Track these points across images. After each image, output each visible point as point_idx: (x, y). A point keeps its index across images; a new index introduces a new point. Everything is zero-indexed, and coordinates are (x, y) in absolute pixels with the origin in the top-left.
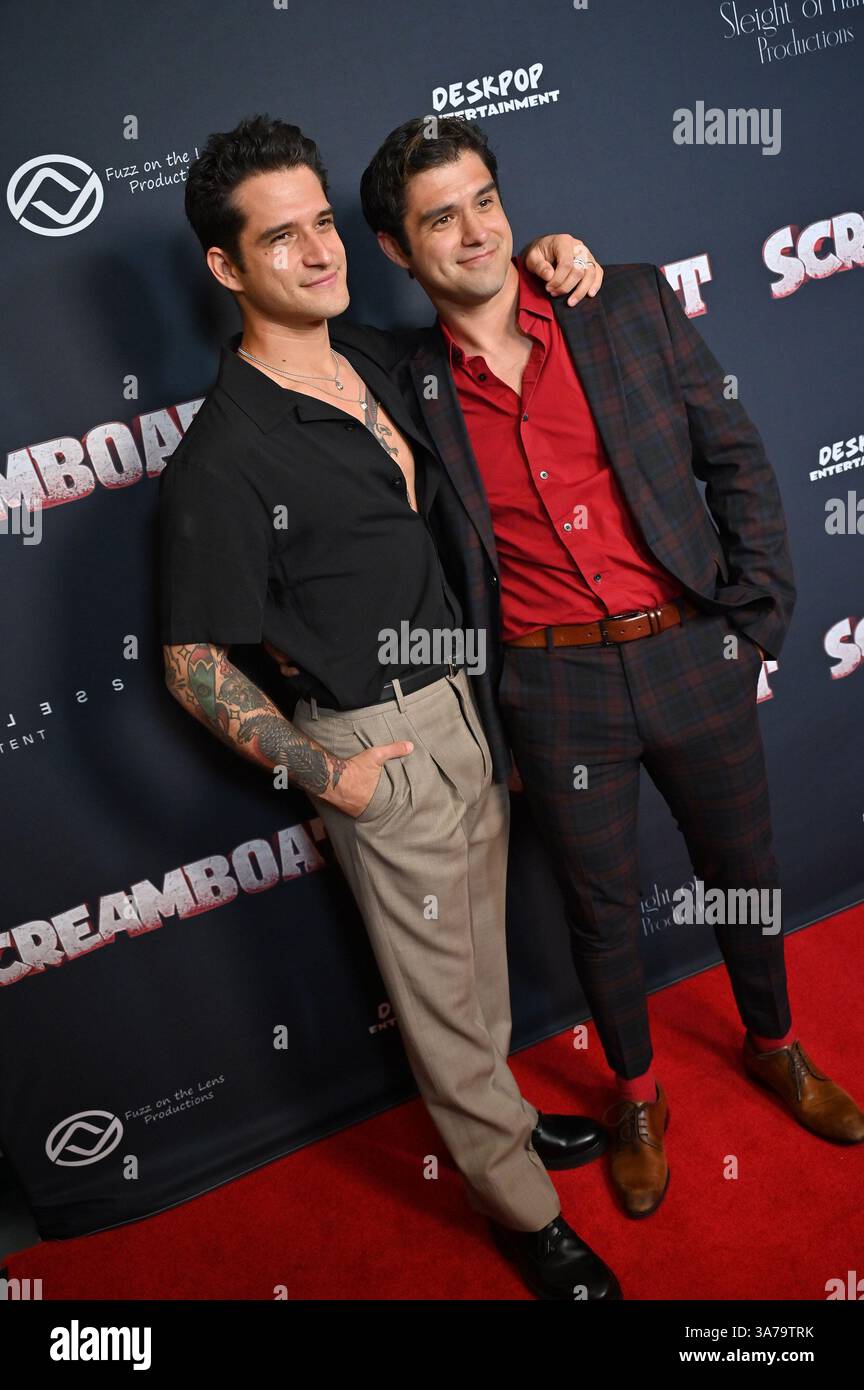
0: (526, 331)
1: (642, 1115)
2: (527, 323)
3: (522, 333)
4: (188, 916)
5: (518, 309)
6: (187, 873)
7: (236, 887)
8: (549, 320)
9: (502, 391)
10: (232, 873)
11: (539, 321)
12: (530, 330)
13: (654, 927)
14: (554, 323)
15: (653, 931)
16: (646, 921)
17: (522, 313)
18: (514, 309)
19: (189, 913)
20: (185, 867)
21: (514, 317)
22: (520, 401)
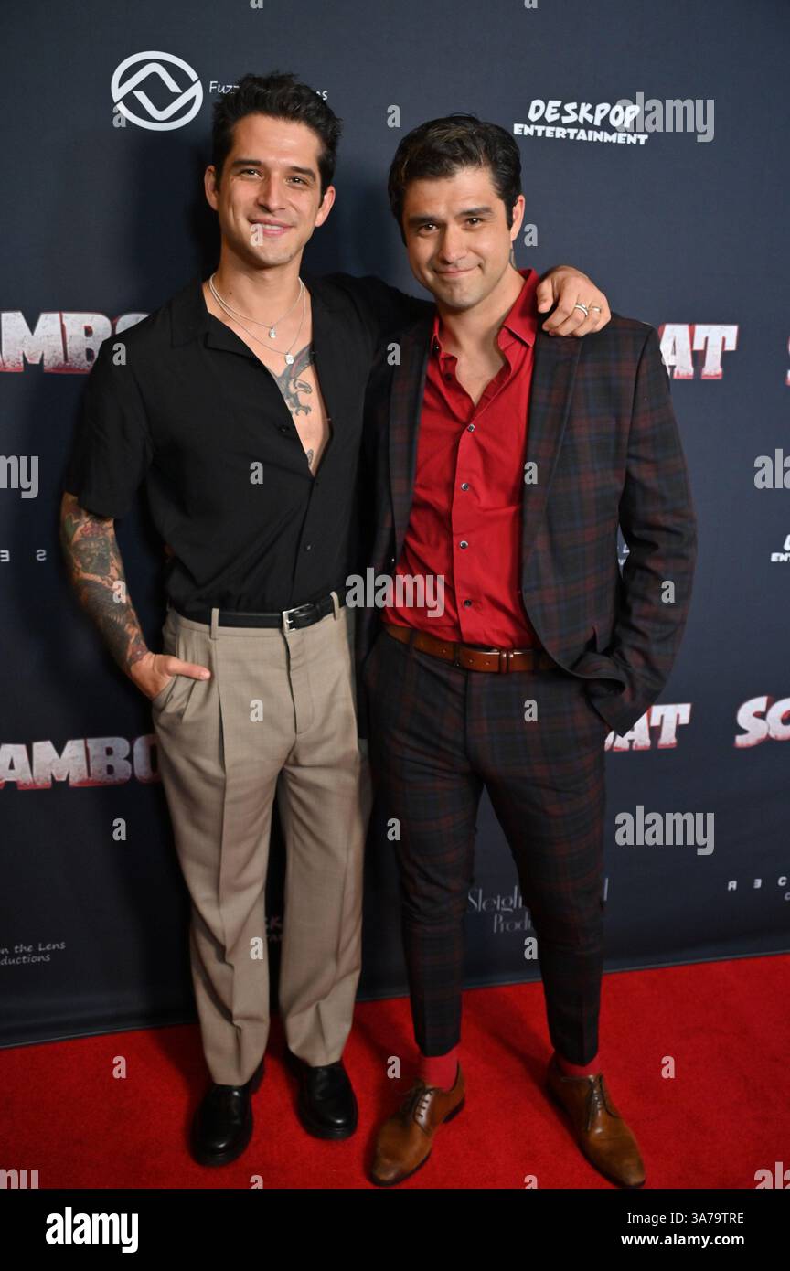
0: (502, 348)
1: (428, 1097)
2: (506, 341)
3: (497, 349)
4: (77, 785)
5: (503, 326)
6: (89, 745)
7: (130, 772)
8: (527, 346)
9: (460, 396)
10: (130, 758)
11: (518, 345)
12: (506, 349)
13: (505, 926)
14: (531, 349)
15: (502, 929)
16: (498, 919)
17: (504, 330)
18: (500, 325)
19: (81, 783)
20: (89, 740)
21: (496, 332)
22: (473, 411)
